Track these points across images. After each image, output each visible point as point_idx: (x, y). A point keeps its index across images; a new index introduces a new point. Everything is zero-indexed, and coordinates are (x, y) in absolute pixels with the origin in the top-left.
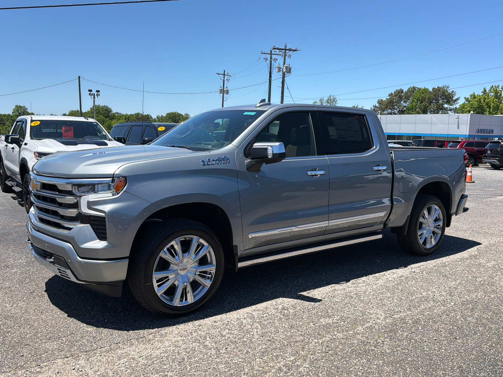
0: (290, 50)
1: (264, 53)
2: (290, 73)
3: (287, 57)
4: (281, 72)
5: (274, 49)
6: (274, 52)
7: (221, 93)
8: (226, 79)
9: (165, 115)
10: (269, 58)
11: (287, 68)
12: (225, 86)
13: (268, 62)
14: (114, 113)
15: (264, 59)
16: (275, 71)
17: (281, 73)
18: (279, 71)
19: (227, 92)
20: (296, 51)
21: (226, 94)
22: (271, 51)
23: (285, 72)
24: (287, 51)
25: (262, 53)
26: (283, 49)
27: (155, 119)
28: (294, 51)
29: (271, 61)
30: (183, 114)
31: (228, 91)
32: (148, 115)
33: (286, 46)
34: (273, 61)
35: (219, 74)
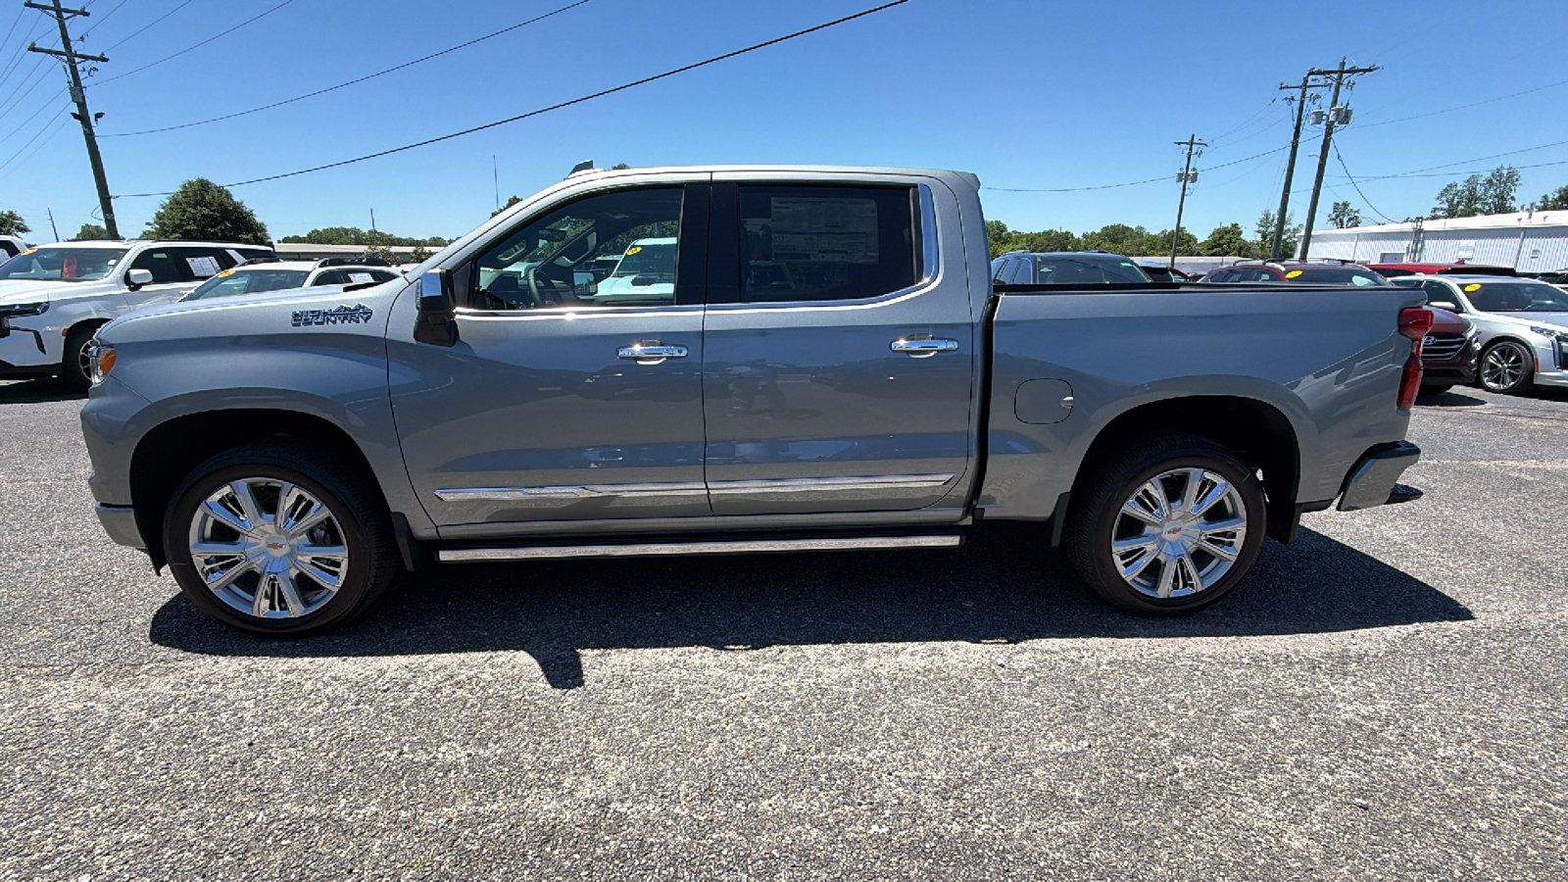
0: (1352, 71)
1: (1287, 87)
2: (1347, 123)
3: (1342, 88)
4: (1323, 123)
5: (1309, 74)
6: (1313, 80)
7: (1180, 180)
8: (1194, 152)
9: (1100, 231)
10: (1298, 97)
11: (1338, 112)
12: (1191, 167)
13: (1296, 105)
14: (1009, 234)
15: (1286, 99)
16: (1307, 124)
17: (1323, 126)
18: (1318, 122)
19: (1194, 179)
20: (1370, 70)
21: (1192, 182)
22: (1306, 80)
23: (1333, 122)
24: (1345, 75)
25: (1281, 88)
26: (1335, 72)
27: (1078, 239)
28: (1365, 71)
29: (1302, 102)
30: (1134, 228)
31: (1195, 175)
32: (1067, 233)
33: (1344, 63)
34: (1306, 102)
35: (1179, 144)
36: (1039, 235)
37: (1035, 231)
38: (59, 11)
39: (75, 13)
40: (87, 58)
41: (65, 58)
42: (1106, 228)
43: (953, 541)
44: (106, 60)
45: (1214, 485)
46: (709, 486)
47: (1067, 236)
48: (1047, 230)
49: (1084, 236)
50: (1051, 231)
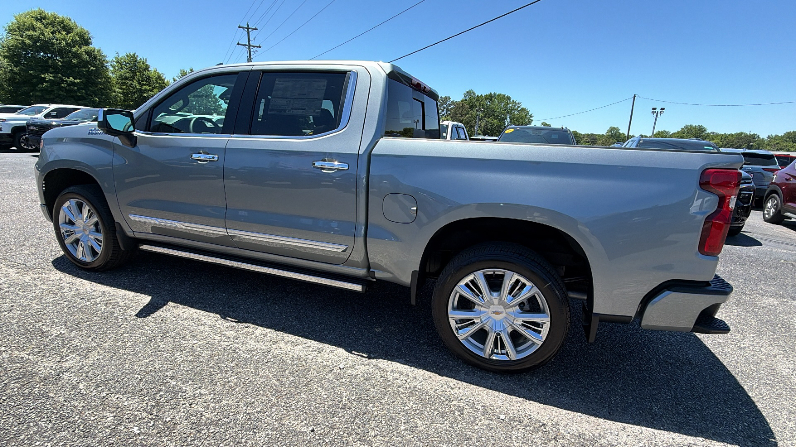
36: (732, 135)
37: (728, 133)
38: (248, 29)
39: (253, 29)
40: (254, 47)
41: (247, 47)
42: (789, 133)
43: (358, 288)
44: (260, 47)
45: (524, 285)
46: (228, 231)
47: (753, 137)
48: (739, 132)
49: (769, 137)
50: (742, 133)
